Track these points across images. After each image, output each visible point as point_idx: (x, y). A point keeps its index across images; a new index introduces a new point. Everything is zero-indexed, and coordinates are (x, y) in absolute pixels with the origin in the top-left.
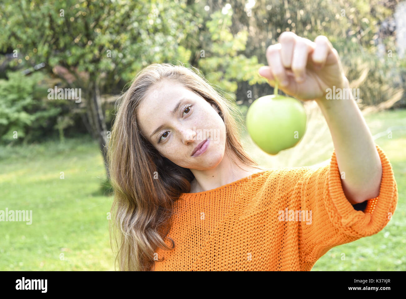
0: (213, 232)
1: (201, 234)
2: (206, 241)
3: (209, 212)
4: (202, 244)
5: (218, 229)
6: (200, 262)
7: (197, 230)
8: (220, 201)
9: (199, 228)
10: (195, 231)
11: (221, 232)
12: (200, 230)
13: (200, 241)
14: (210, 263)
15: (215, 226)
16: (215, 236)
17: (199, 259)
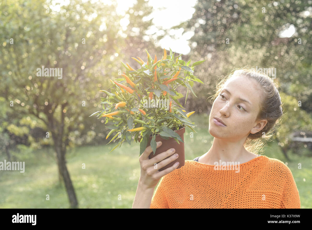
0: (228, 197)
1: (220, 197)
3: (225, 182)
4: (221, 204)
7: (217, 194)
8: (231, 174)
9: (219, 193)
10: (216, 194)
12: (219, 194)
13: (220, 202)
16: (230, 199)
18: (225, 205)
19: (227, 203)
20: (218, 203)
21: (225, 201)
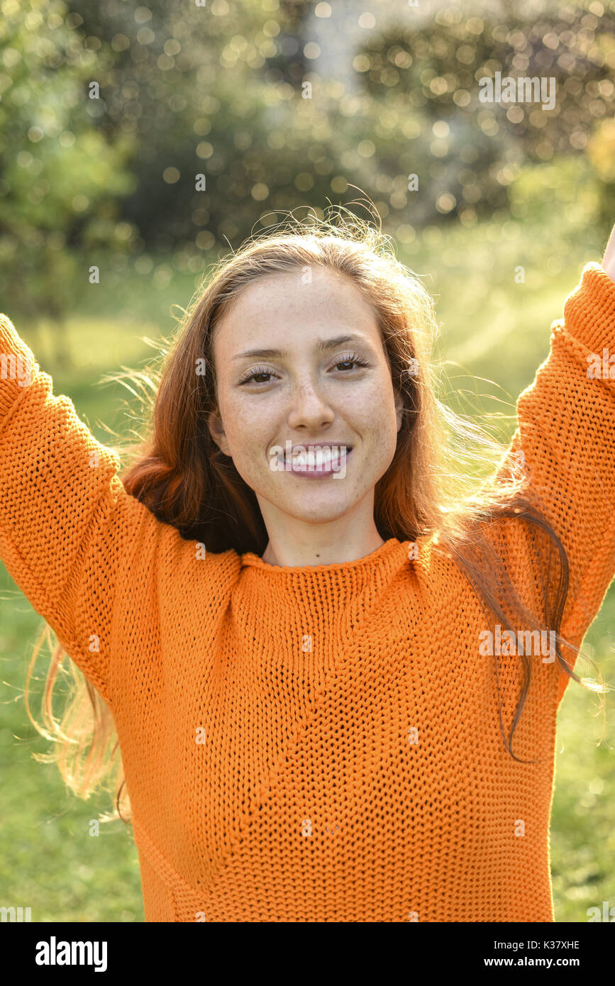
0: (333, 669)
2: (319, 689)
5: (345, 661)
6: (304, 740)
11: (352, 667)
14: (332, 745)
15: (336, 657)
16: (339, 678)
17: (303, 732)
18: (321, 699)
19: (327, 690)
20: (296, 688)
21: (323, 684)
